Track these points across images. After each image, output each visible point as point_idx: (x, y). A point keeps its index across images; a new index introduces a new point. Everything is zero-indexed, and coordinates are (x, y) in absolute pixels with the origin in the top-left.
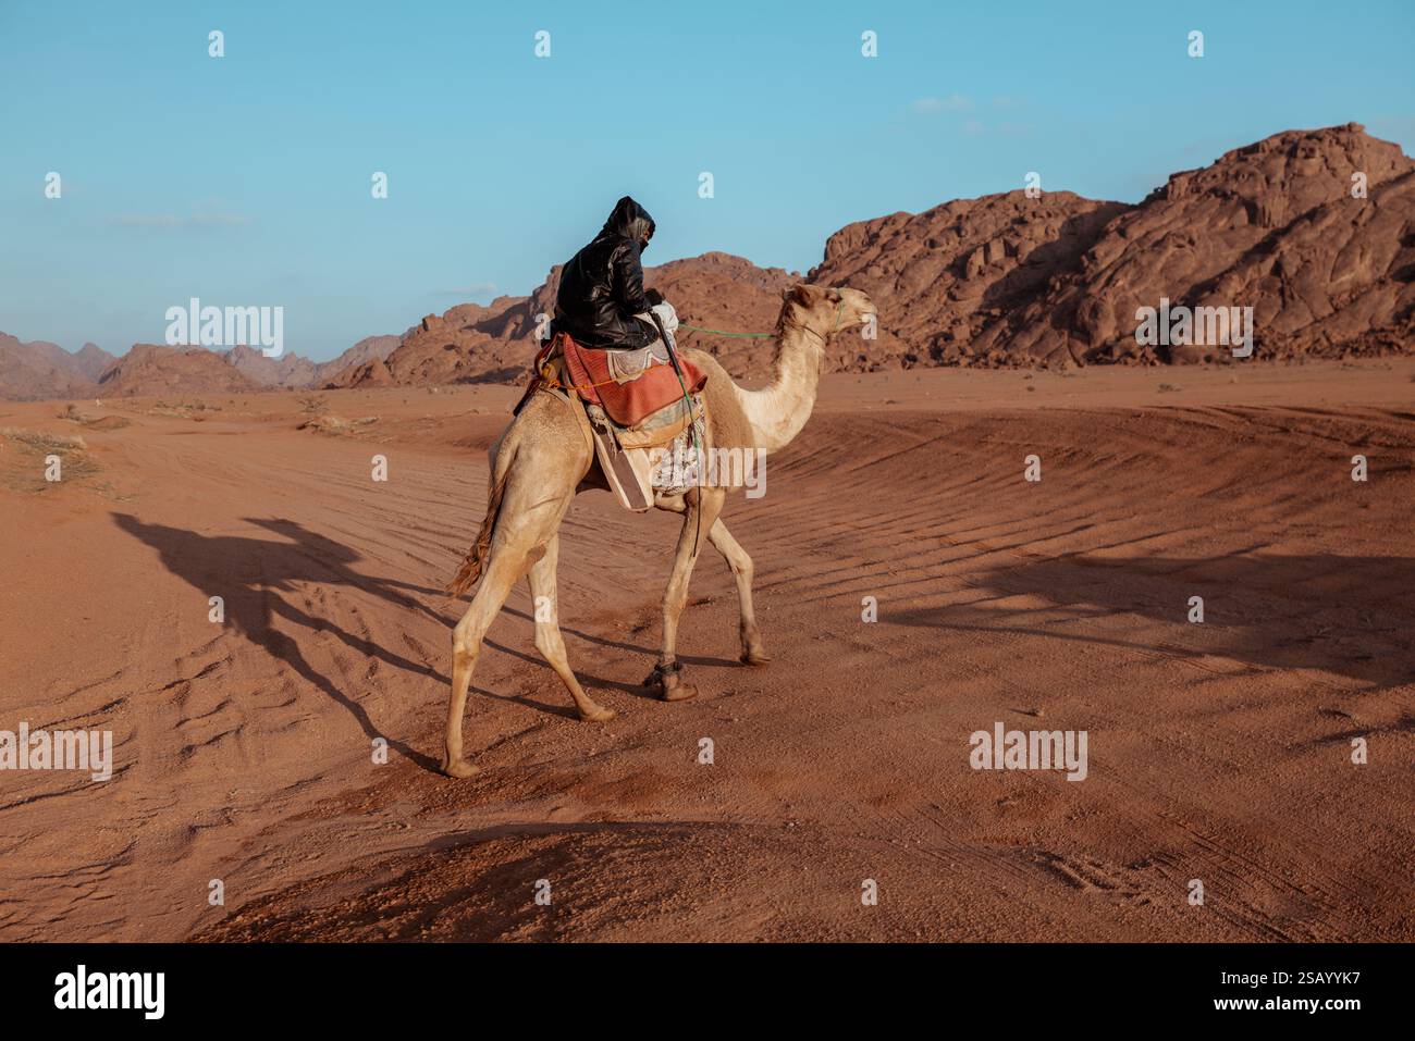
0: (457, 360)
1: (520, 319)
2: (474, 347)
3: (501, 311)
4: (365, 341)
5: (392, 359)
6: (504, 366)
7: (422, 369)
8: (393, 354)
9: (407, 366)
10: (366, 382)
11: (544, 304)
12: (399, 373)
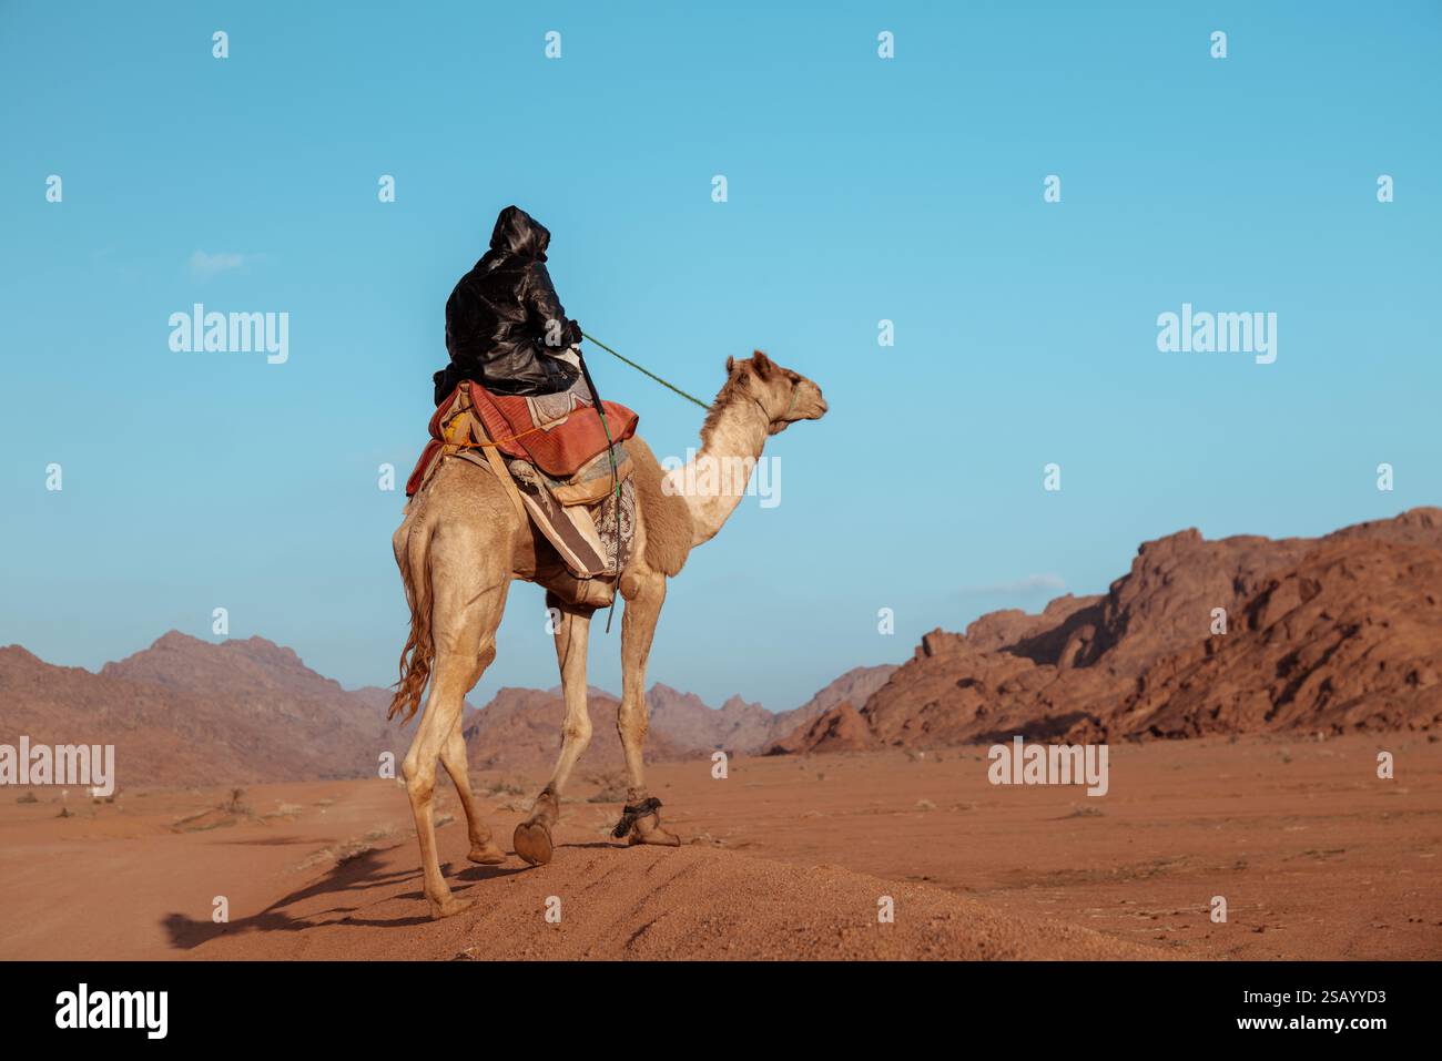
0: (978, 704)
1: (1089, 632)
2: (1006, 682)
3: (1061, 620)
4: (847, 675)
5: (873, 703)
6: (1055, 712)
7: (921, 720)
8: (874, 696)
9: (897, 715)
10: (831, 742)
11: (1128, 606)
12: (885, 726)
